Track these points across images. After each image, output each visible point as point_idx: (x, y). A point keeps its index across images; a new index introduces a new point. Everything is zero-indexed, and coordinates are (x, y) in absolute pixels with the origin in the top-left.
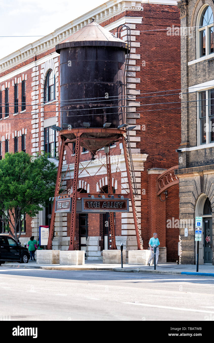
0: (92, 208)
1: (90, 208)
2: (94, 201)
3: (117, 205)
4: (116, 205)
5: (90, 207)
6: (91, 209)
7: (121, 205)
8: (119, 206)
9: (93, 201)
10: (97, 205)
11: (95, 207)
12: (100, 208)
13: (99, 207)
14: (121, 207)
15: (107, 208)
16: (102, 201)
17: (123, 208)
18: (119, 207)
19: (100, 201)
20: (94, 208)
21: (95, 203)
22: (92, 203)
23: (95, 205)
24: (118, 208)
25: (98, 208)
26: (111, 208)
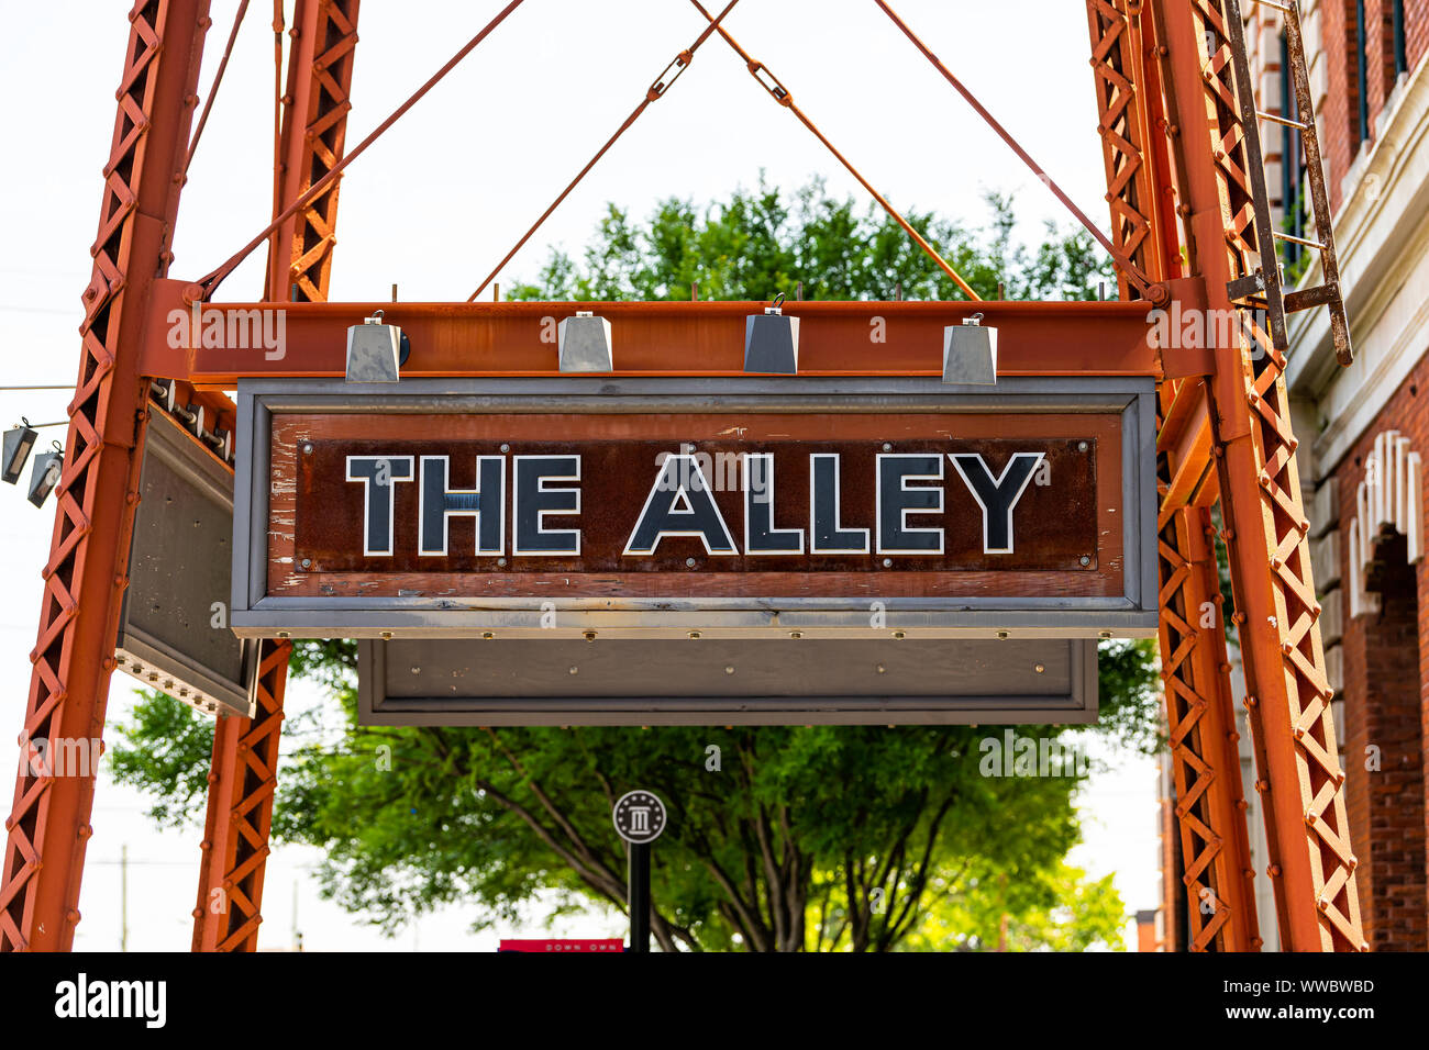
0: (434, 566)
1: (379, 566)
2: (471, 433)
3: (912, 499)
4: (894, 500)
5: (378, 542)
6: (419, 578)
7: (997, 500)
8: (959, 517)
9: (447, 433)
10: (531, 502)
11: (490, 541)
12: (589, 562)
13: (567, 542)
14: (998, 540)
15: (722, 565)
16: (624, 447)
17: (1047, 551)
18: (962, 550)
19: (595, 433)
20: (462, 561)
21: (491, 469)
22: (434, 469)
23: (488, 503)
24: (946, 562)
25: (538, 566)
26: (808, 563)
